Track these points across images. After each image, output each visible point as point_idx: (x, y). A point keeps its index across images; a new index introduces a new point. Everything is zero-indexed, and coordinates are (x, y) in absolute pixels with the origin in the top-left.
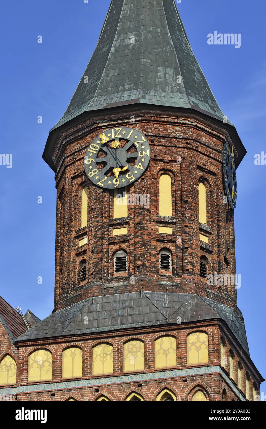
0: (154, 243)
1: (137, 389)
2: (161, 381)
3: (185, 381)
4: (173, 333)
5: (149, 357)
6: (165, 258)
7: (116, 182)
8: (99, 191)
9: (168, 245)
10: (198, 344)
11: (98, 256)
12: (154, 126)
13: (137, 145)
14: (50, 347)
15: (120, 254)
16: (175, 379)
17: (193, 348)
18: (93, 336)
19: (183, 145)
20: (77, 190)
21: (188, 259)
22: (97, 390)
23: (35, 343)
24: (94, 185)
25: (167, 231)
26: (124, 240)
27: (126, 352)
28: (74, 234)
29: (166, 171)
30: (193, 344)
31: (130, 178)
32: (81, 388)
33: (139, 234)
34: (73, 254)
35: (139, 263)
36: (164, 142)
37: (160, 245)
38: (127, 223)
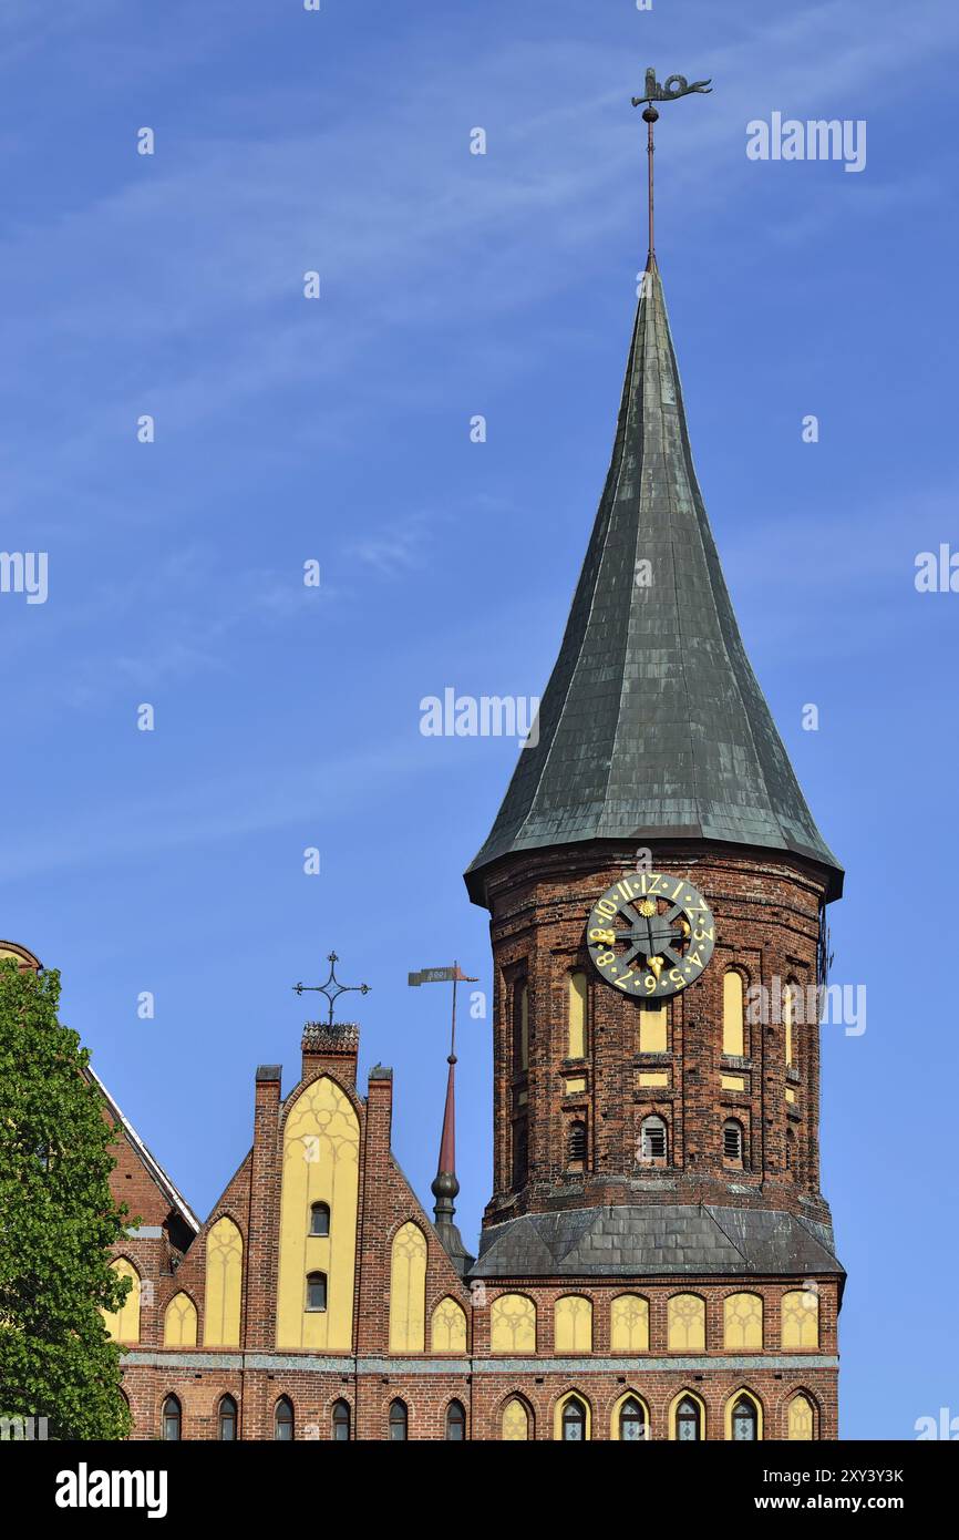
0: (717, 1109)
1: (693, 1385)
2: (737, 1374)
3: (779, 1377)
4: (759, 1288)
5: (713, 1329)
6: (731, 1135)
7: (649, 986)
8: (617, 996)
9: (738, 1113)
10: (800, 1313)
11: (614, 1124)
12: (718, 876)
13: (691, 916)
14: (533, 1292)
15: (654, 1123)
16: (761, 1372)
17: (792, 1317)
18: (614, 1281)
19: (767, 918)
20: (561, 978)
21: (772, 1142)
22: (622, 1380)
23: (505, 1282)
24: (605, 982)
25: (734, 1084)
26: (661, 1097)
27: (671, 1314)
28: (555, 1068)
29: (735, 967)
30: (792, 1311)
31: (676, 979)
32: (593, 1374)
33: (692, 1091)
34: (556, 1106)
35: (692, 1148)
36: (735, 910)
37: (726, 1113)
38: (669, 1065)
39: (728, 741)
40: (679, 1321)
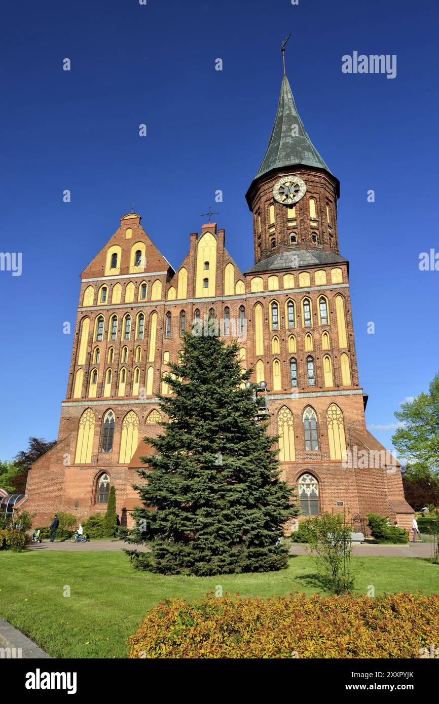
0: (309, 229)
1: (307, 295)
2: (319, 291)
3: (332, 291)
4: (324, 268)
5: (312, 280)
6: (314, 237)
7: (290, 202)
8: (281, 205)
9: (315, 231)
10: (337, 274)
11: (282, 235)
12: (306, 176)
13: (299, 185)
14: (262, 276)
15: (293, 234)
16: (327, 290)
17: (334, 275)
18: (284, 270)
19: (320, 186)
20: (268, 207)
21: (325, 237)
22: (287, 295)
23: (254, 274)
24: (278, 203)
25: (314, 224)
26: (294, 228)
27: (300, 278)
28: (267, 227)
29: (312, 198)
30: (334, 274)
31: (297, 199)
32: (279, 295)
33: (302, 224)
34: (267, 236)
35: (303, 237)
36: (311, 184)
37: (312, 231)
38: (296, 220)
39: (307, 151)
40: (302, 279)
